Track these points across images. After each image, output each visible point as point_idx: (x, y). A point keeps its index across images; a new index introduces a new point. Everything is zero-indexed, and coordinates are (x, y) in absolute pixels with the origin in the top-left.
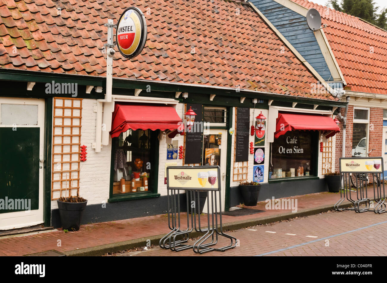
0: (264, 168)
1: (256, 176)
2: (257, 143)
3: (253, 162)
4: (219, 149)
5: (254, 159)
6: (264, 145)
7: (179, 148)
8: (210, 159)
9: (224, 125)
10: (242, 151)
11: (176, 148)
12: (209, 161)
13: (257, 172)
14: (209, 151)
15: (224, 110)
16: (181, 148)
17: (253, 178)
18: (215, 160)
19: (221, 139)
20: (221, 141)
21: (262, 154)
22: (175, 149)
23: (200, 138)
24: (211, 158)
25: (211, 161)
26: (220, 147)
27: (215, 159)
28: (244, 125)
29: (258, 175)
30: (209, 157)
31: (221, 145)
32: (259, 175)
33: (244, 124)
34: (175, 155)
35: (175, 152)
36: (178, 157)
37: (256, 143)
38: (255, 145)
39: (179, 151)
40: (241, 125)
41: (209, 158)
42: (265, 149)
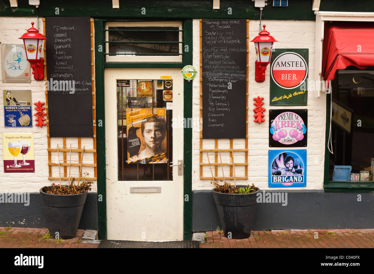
0: (308, 156)
1: (279, 173)
2: (280, 98)
3: (267, 141)
4: (167, 111)
5: (271, 135)
6: (305, 104)
7: (34, 107)
8: (140, 130)
9: (178, 59)
10: (223, 115)
11: (26, 105)
12: (139, 133)
13: (281, 164)
14: (138, 113)
15: (178, 28)
16: (39, 105)
17: (269, 176)
18: (157, 133)
19: (171, 89)
20: (172, 94)
21: (298, 125)
22: (23, 107)
23: (86, 86)
24: (143, 127)
25: (145, 134)
26: (169, 106)
27: (155, 131)
28: (227, 60)
29: (283, 172)
30: (140, 126)
31: (172, 102)
32: (288, 170)
33: (227, 57)
34: (24, 119)
35: (25, 113)
36: (34, 123)
37: (276, 99)
38: (272, 104)
39: (34, 112)
40: (218, 60)
41: (138, 128)
42: (309, 113)
